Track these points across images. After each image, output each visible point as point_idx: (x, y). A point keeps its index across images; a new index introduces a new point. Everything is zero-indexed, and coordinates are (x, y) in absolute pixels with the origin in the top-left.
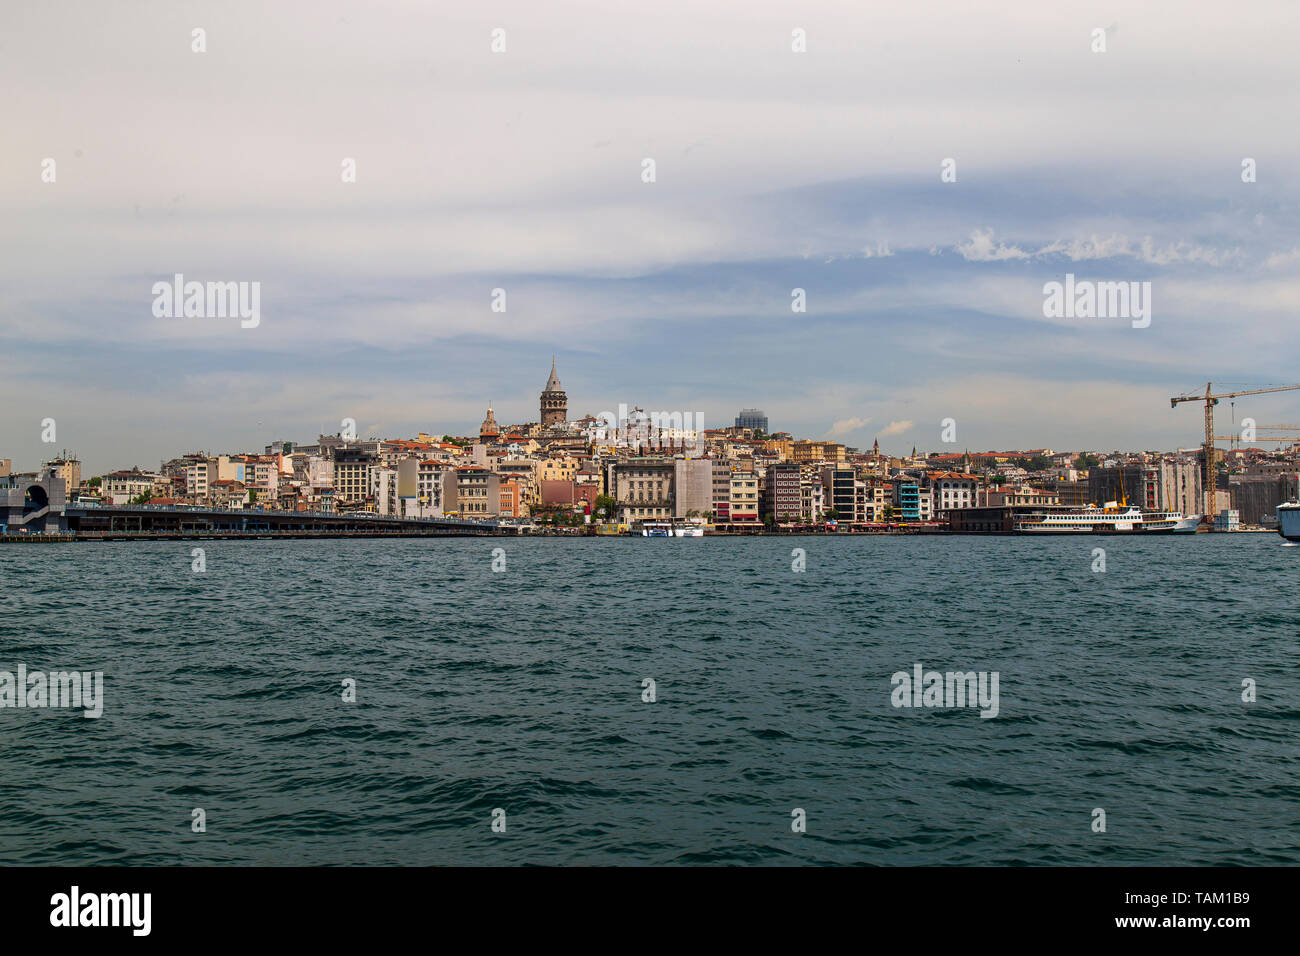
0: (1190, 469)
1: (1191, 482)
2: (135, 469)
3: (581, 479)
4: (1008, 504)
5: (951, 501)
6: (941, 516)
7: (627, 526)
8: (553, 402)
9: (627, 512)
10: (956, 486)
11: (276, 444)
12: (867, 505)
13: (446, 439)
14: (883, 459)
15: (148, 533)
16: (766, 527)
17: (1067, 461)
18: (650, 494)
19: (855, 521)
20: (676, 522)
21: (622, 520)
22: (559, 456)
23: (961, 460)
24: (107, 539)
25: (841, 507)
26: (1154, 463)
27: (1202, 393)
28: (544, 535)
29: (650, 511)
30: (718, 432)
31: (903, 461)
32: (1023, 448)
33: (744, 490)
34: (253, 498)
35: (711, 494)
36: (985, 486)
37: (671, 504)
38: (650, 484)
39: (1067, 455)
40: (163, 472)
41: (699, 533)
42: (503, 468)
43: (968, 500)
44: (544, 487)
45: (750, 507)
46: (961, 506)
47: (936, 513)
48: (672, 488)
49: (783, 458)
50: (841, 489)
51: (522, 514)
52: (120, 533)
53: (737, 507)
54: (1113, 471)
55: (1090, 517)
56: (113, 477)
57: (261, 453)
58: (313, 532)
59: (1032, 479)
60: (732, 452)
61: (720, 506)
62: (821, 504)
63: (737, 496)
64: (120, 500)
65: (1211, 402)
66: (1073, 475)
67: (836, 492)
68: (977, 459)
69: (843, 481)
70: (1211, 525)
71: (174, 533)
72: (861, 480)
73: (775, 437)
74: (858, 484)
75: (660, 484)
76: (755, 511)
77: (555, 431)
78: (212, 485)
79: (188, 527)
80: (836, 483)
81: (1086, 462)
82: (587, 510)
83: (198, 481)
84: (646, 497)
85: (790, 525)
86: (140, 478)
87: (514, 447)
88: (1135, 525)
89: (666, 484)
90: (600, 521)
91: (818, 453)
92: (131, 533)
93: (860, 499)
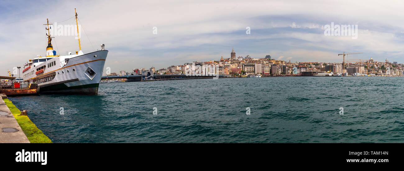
0: (341, 66)
1: (341, 68)
2: (164, 69)
3: (238, 68)
4: (312, 71)
5: (303, 71)
6: (301, 73)
7: (247, 76)
8: (233, 54)
9: (247, 73)
10: (303, 68)
11: (186, 63)
12: (288, 71)
13: (214, 61)
14: (291, 63)
15: (166, 79)
16: (271, 75)
17: (322, 64)
18: (251, 70)
19: (286, 74)
20: (256, 75)
21: (246, 75)
22: (234, 64)
23: (304, 64)
24: (160, 80)
25: (284, 72)
26: (335, 65)
27: (343, 54)
28: (232, 77)
29: (251, 73)
30: (262, 59)
31: (294, 64)
32: (314, 62)
33: (267, 69)
34: (183, 73)
35: (261, 70)
36: (308, 68)
37: (254, 72)
38: (251, 68)
39: (322, 63)
40: (168, 69)
41: (260, 77)
42: (225, 66)
43: (305, 70)
44: (232, 69)
45: (268, 72)
46: (304, 71)
47: (300, 73)
48: (254, 69)
49: (274, 63)
50: (284, 68)
51: (228, 74)
52: (162, 79)
53: (266, 72)
54: (329, 66)
55: (325, 73)
56: (160, 70)
57: (183, 65)
58: (193, 78)
59: (316, 67)
60: (265, 62)
61: (263, 72)
62: (280, 71)
63: (266, 70)
64: (161, 74)
65: (344, 55)
66: (323, 66)
67: (283, 69)
68: (307, 63)
69: (284, 67)
70: (344, 75)
71: (170, 79)
72: (287, 67)
73: (272, 60)
74: (287, 68)
75: (252, 68)
76: (269, 73)
77: (234, 59)
78: (176, 71)
79: (172, 78)
80: (283, 68)
81: (325, 64)
82: (239, 73)
83: (173, 70)
84: (250, 70)
85: (275, 75)
86: (164, 70)
87: (226, 62)
88: (332, 75)
89: (253, 68)
90: (242, 75)
91: (280, 62)
92: (163, 79)
93: (287, 70)
